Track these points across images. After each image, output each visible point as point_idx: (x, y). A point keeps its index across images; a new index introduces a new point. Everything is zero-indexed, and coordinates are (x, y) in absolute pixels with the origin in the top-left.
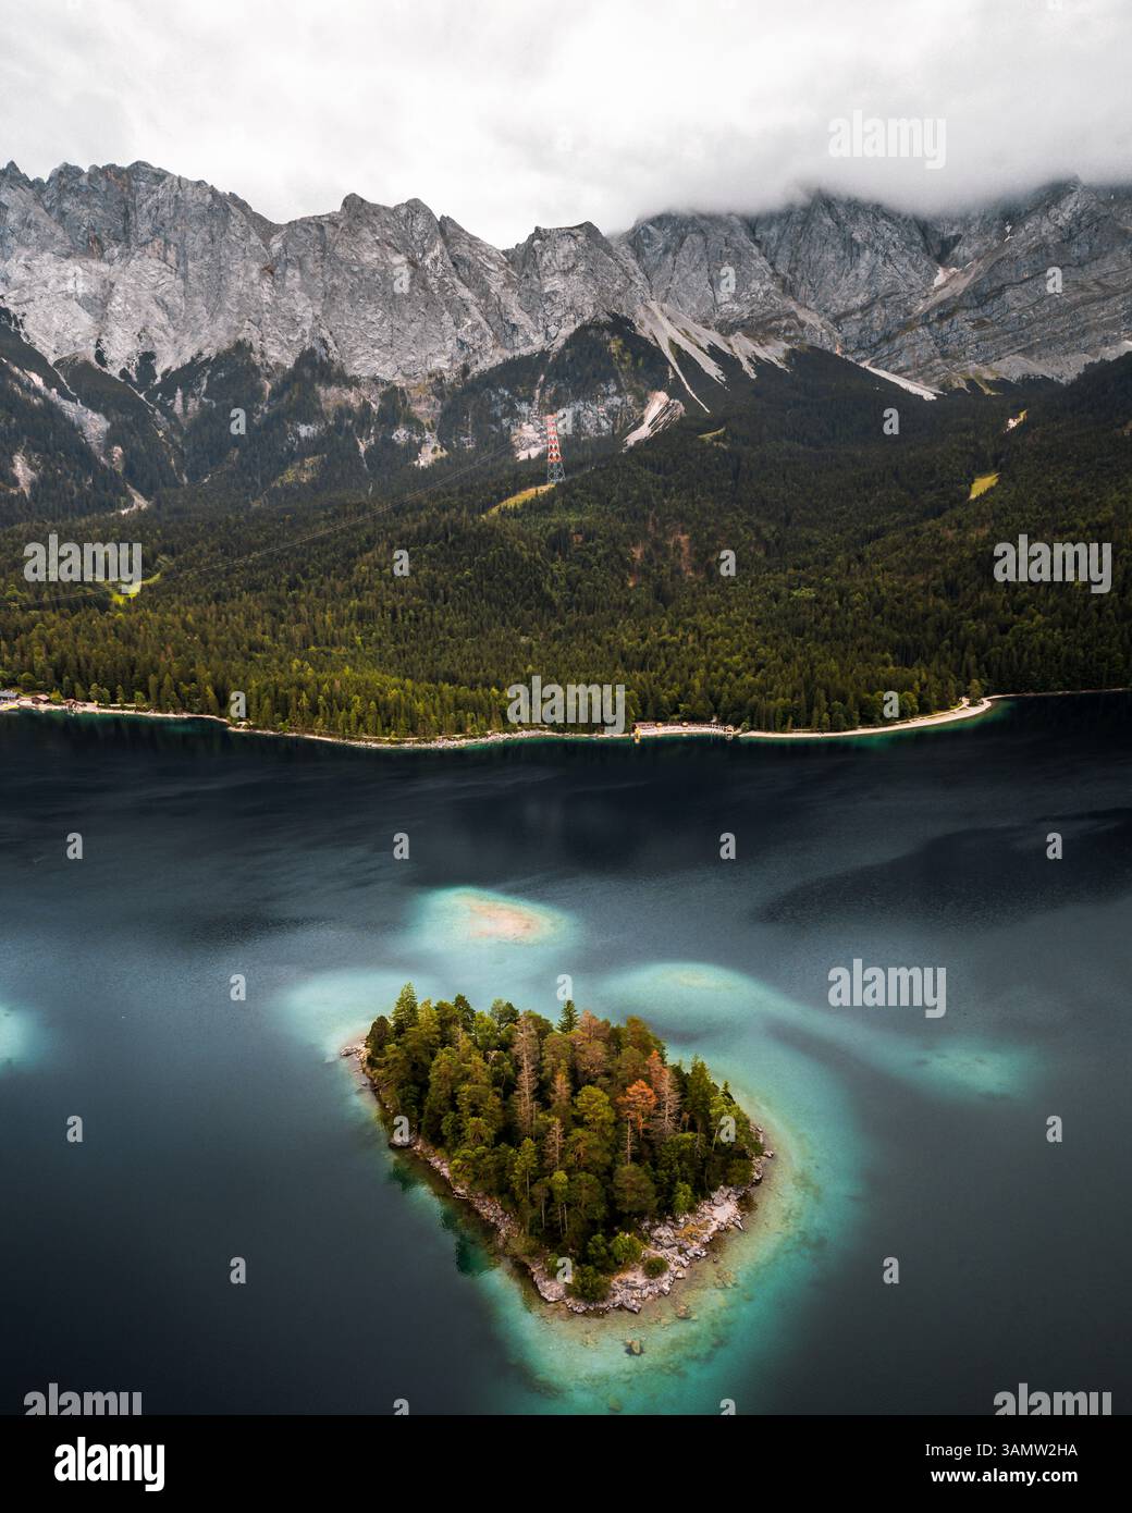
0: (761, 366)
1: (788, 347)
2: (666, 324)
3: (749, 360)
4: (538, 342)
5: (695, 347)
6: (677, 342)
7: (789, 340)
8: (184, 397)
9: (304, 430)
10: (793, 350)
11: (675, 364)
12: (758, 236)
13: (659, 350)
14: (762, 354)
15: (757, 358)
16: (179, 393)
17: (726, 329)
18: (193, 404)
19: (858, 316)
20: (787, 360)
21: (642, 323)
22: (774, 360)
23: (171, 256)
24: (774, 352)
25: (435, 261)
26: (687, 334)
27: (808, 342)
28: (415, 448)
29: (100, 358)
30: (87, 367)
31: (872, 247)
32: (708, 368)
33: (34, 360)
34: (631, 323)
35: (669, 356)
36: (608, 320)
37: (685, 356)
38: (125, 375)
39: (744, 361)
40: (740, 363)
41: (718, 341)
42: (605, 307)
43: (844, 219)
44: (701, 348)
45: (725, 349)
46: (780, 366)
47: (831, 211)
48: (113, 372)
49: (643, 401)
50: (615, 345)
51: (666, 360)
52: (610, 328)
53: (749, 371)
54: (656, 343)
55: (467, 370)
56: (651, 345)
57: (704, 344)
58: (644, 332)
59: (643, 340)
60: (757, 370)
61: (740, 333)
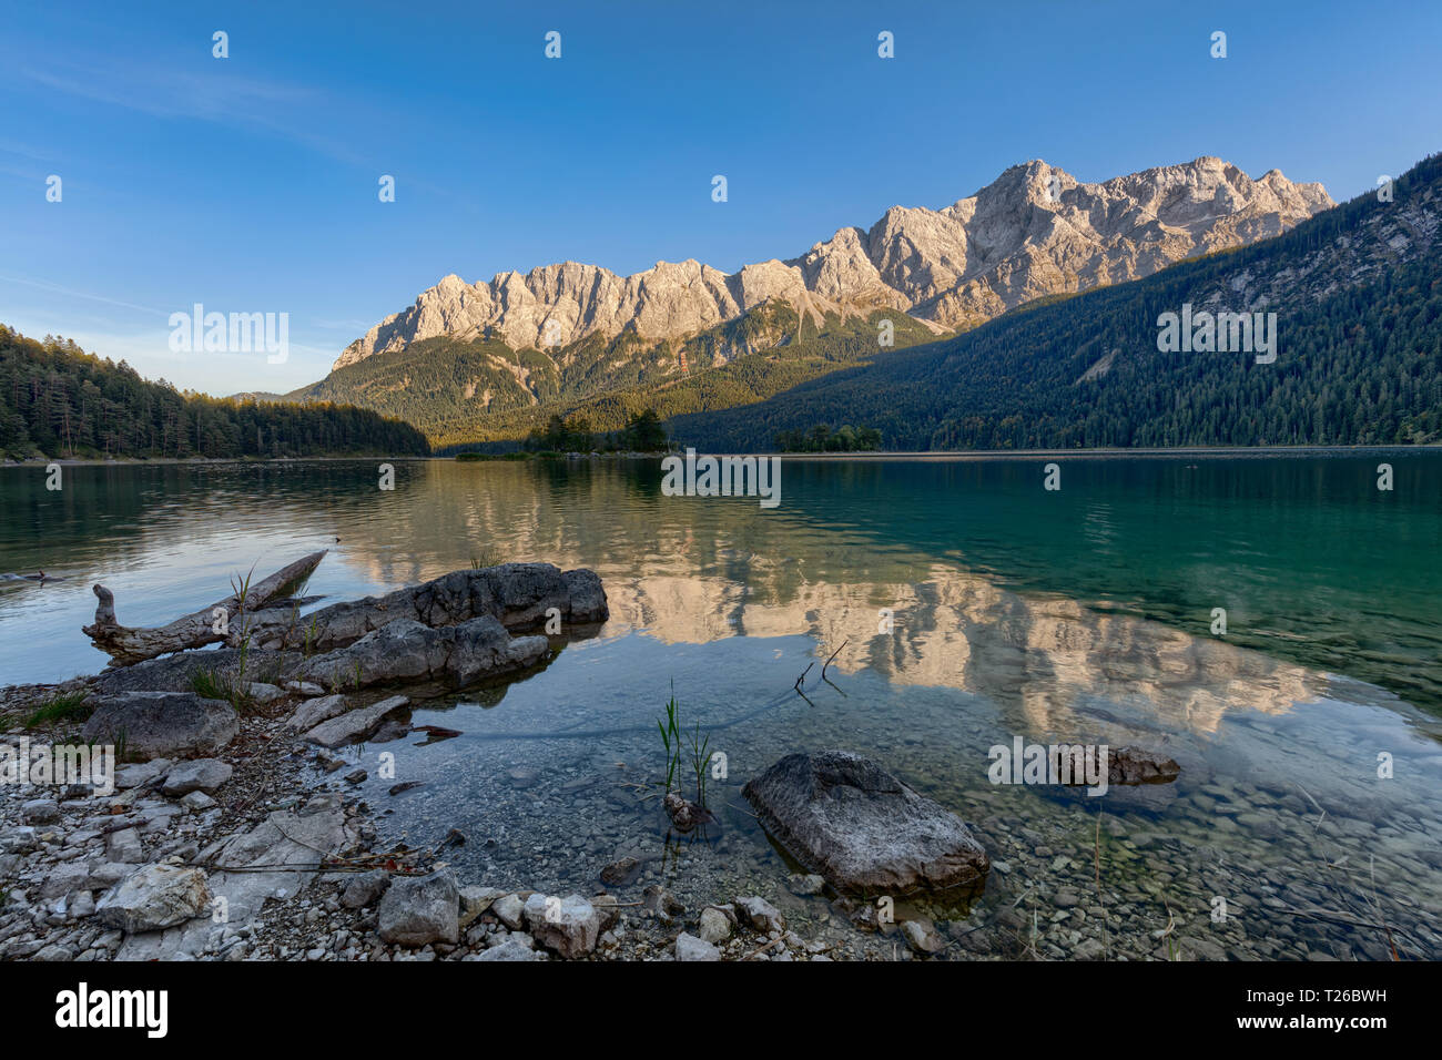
0: (853, 321)
1: (874, 308)
2: (808, 302)
3: (847, 317)
4: (739, 313)
5: (818, 312)
6: (810, 309)
7: (877, 305)
8: (569, 356)
9: (618, 364)
10: (877, 310)
11: (801, 321)
13: (797, 315)
14: (858, 313)
15: (852, 316)
16: (568, 354)
18: (573, 358)
20: (870, 316)
21: (795, 303)
22: (861, 316)
23: (577, 298)
24: (864, 312)
25: (695, 284)
26: (818, 306)
27: (888, 306)
28: (667, 367)
29: (537, 345)
30: (530, 350)
31: (935, 257)
32: (819, 322)
33: (506, 351)
34: (787, 303)
35: (801, 317)
36: (773, 303)
37: (808, 317)
38: (547, 351)
39: (843, 317)
40: (840, 318)
41: (835, 308)
42: (775, 296)
43: (916, 245)
44: (821, 312)
45: (837, 311)
46: (863, 319)
47: (909, 241)
48: (542, 350)
49: (777, 339)
50: (769, 314)
51: (798, 319)
52: (771, 306)
53: (842, 322)
54: (796, 311)
55: (702, 329)
56: (794, 312)
57: (824, 311)
58: (793, 307)
59: (790, 311)
60: (847, 321)
61: (850, 304)
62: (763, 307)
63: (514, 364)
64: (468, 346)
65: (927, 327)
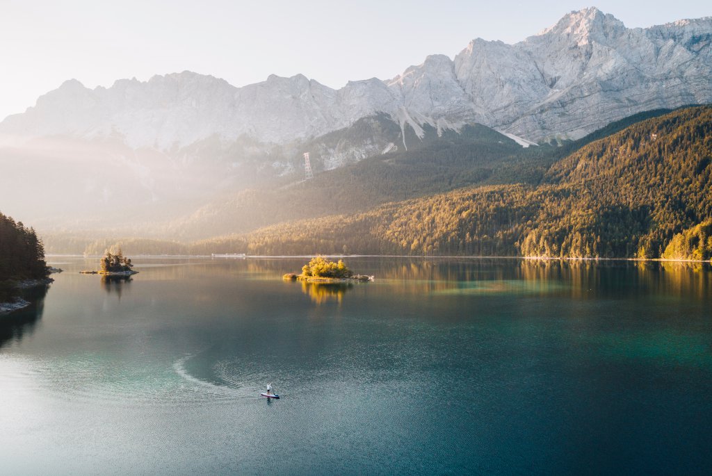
0: (448, 132)
1: (464, 123)
2: (407, 115)
3: (442, 129)
4: (345, 124)
5: (416, 124)
6: (409, 122)
7: (466, 121)
8: (187, 157)
10: (466, 125)
11: (403, 132)
12: (458, 79)
13: (399, 127)
14: (450, 126)
15: (446, 129)
16: (186, 154)
17: (437, 116)
19: (503, 110)
20: (462, 130)
21: (395, 115)
22: (455, 129)
24: (457, 126)
25: (305, 96)
26: (415, 120)
27: (476, 122)
29: (156, 145)
30: (149, 149)
32: (420, 133)
33: (127, 150)
34: (388, 115)
35: (402, 128)
37: (409, 129)
38: (165, 150)
39: (439, 130)
40: (437, 129)
41: (431, 122)
42: (377, 110)
44: (419, 125)
45: (432, 125)
46: (457, 132)
49: (383, 147)
50: (375, 124)
51: (400, 130)
52: (375, 118)
53: (440, 133)
54: (397, 123)
55: (313, 137)
56: (395, 124)
57: (422, 123)
58: (394, 119)
59: (392, 123)
60: (444, 133)
61: (443, 118)
62: (369, 118)
63: (134, 161)
65: (514, 141)
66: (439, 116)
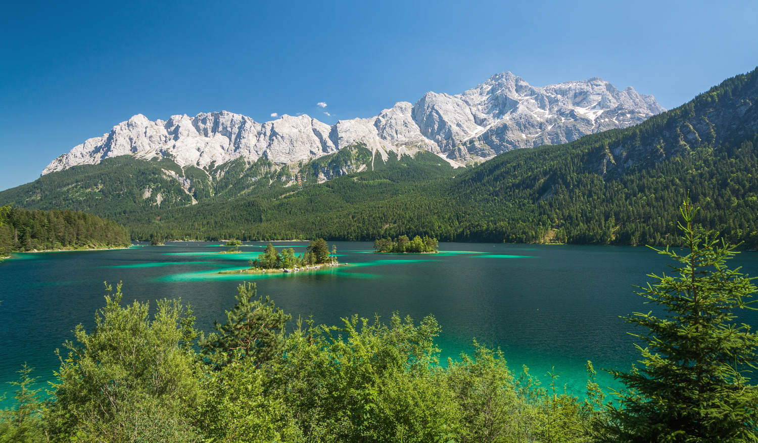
0: (405, 158)
1: (417, 150)
2: (378, 145)
3: (402, 155)
4: (335, 151)
5: (384, 151)
6: (379, 150)
7: (419, 149)
8: (220, 172)
10: (419, 152)
11: (374, 156)
13: (371, 153)
14: (408, 153)
15: (405, 154)
16: (219, 171)
17: (399, 146)
18: (223, 173)
20: (415, 155)
21: (370, 144)
23: (228, 134)
24: (412, 153)
25: (307, 130)
26: (384, 147)
27: (426, 150)
28: (287, 182)
29: (198, 164)
30: (193, 167)
31: (452, 122)
32: (385, 157)
33: (176, 168)
34: (365, 145)
35: (374, 154)
36: (356, 144)
37: (378, 155)
38: (205, 168)
39: (399, 155)
40: (397, 155)
41: (394, 149)
42: (357, 141)
43: (442, 114)
44: (386, 151)
45: (395, 151)
46: (411, 156)
47: (437, 112)
48: (201, 167)
49: (358, 168)
50: (354, 152)
51: (372, 155)
52: (355, 147)
53: (399, 158)
54: (371, 150)
55: (311, 159)
56: (369, 151)
57: (388, 151)
58: (369, 147)
59: (367, 150)
60: (402, 158)
61: (404, 146)
62: (350, 146)
63: (181, 176)
64: (148, 163)
65: (449, 163)
66: (401, 145)
